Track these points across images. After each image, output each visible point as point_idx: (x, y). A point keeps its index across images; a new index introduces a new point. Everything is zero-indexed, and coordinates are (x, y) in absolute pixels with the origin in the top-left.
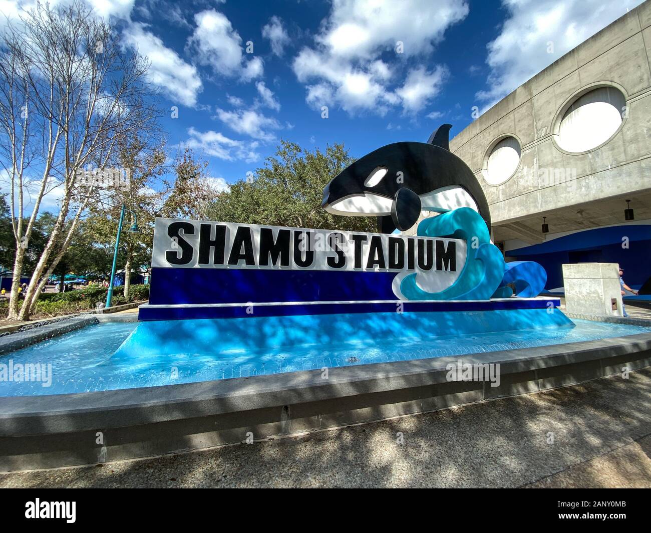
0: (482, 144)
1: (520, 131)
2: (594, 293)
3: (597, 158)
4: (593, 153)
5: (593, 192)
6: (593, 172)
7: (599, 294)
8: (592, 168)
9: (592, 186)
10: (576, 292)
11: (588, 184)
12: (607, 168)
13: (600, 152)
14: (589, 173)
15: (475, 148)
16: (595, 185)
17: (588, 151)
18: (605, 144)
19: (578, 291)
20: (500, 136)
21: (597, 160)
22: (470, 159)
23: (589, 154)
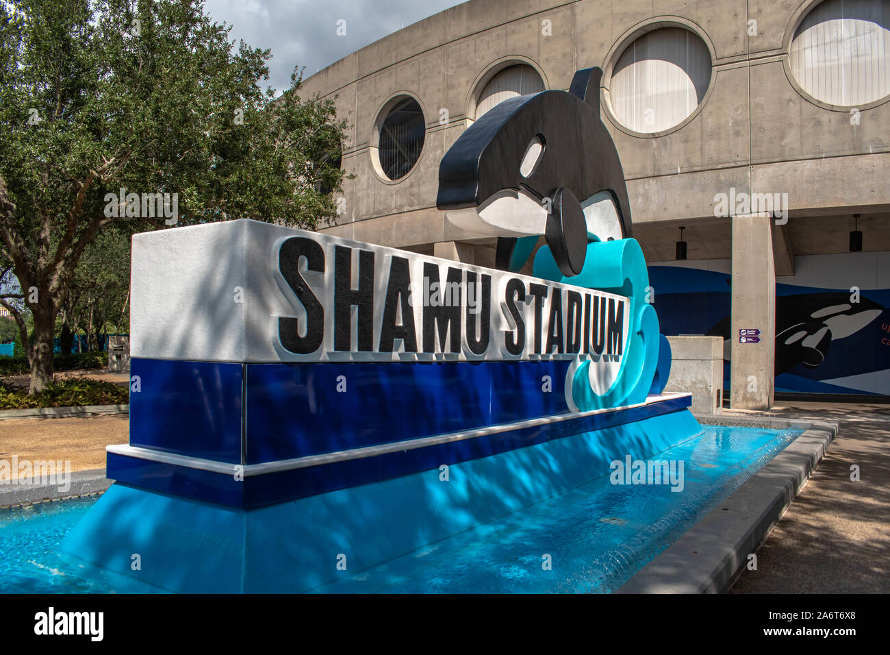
0: (471, 63)
1: (547, 60)
2: (701, 382)
3: (663, 151)
4: (659, 139)
5: (653, 207)
6: (656, 174)
7: (706, 385)
8: (655, 165)
9: (653, 198)
10: (677, 381)
11: (647, 192)
12: (674, 172)
13: (668, 141)
14: (650, 174)
15: (454, 65)
16: (657, 197)
17: (653, 134)
18: (676, 130)
19: (679, 379)
20: (508, 58)
21: (663, 154)
22: (442, 87)
23: (653, 141)
